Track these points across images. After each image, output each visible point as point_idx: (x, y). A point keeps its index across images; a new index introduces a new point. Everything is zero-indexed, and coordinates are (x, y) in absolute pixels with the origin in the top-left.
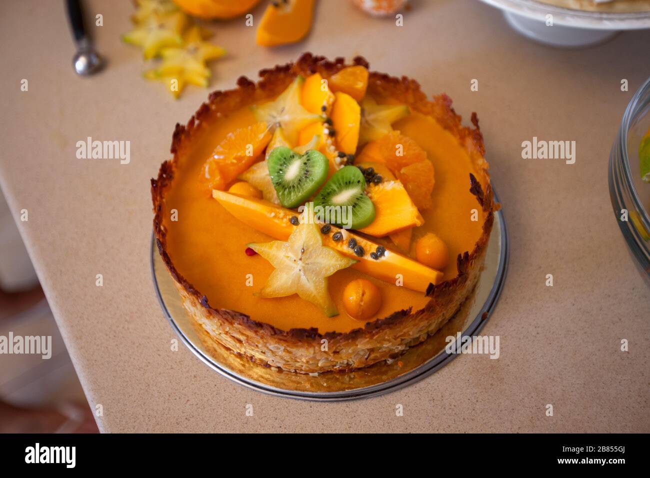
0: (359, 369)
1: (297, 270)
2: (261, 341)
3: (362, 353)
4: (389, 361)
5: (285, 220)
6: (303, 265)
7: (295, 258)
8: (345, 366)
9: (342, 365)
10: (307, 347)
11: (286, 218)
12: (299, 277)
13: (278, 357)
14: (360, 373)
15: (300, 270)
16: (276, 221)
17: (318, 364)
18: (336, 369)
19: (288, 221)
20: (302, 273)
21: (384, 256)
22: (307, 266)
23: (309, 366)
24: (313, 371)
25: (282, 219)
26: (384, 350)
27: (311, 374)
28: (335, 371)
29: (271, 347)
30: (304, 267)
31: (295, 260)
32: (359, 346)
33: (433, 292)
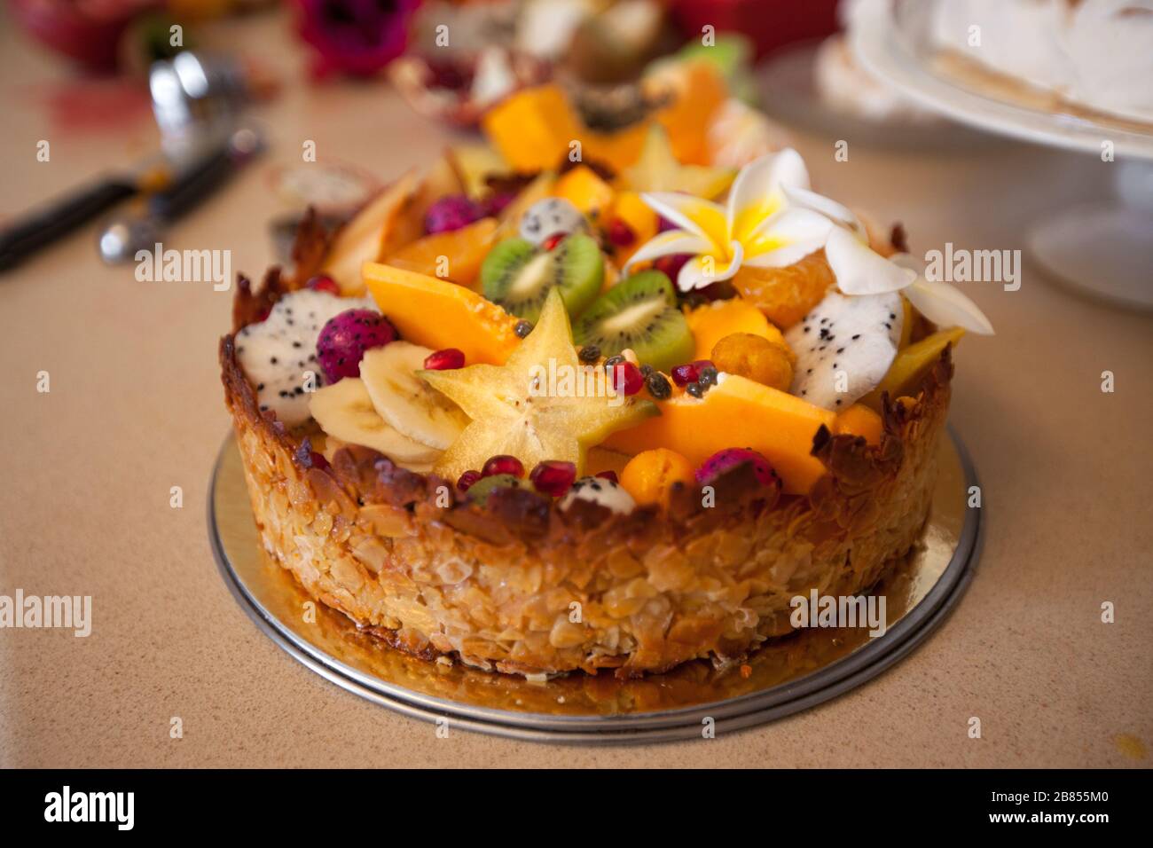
0: (647, 675)
1: (522, 421)
2: (420, 548)
3: (655, 608)
4: (719, 662)
5: (504, 327)
6: (535, 412)
7: (518, 398)
8: (614, 654)
9: (607, 652)
10: (525, 560)
11: (508, 323)
12: (524, 440)
13: (455, 612)
14: (649, 690)
15: (526, 423)
16: (486, 326)
17: (548, 633)
18: (592, 663)
19: (510, 330)
20: (530, 430)
21: (716, 384)
22: (543, 414)
23: (528, 643)
24: (536, 670)
25: (499, 323)
26: (708, 611)
27: (531, 678)
28: (588, 670)
29: (442, 570)
30: (535, 416)
31: (517, 403)
32: (651, 579)
33: (829, 449)
